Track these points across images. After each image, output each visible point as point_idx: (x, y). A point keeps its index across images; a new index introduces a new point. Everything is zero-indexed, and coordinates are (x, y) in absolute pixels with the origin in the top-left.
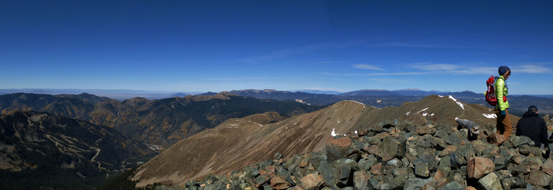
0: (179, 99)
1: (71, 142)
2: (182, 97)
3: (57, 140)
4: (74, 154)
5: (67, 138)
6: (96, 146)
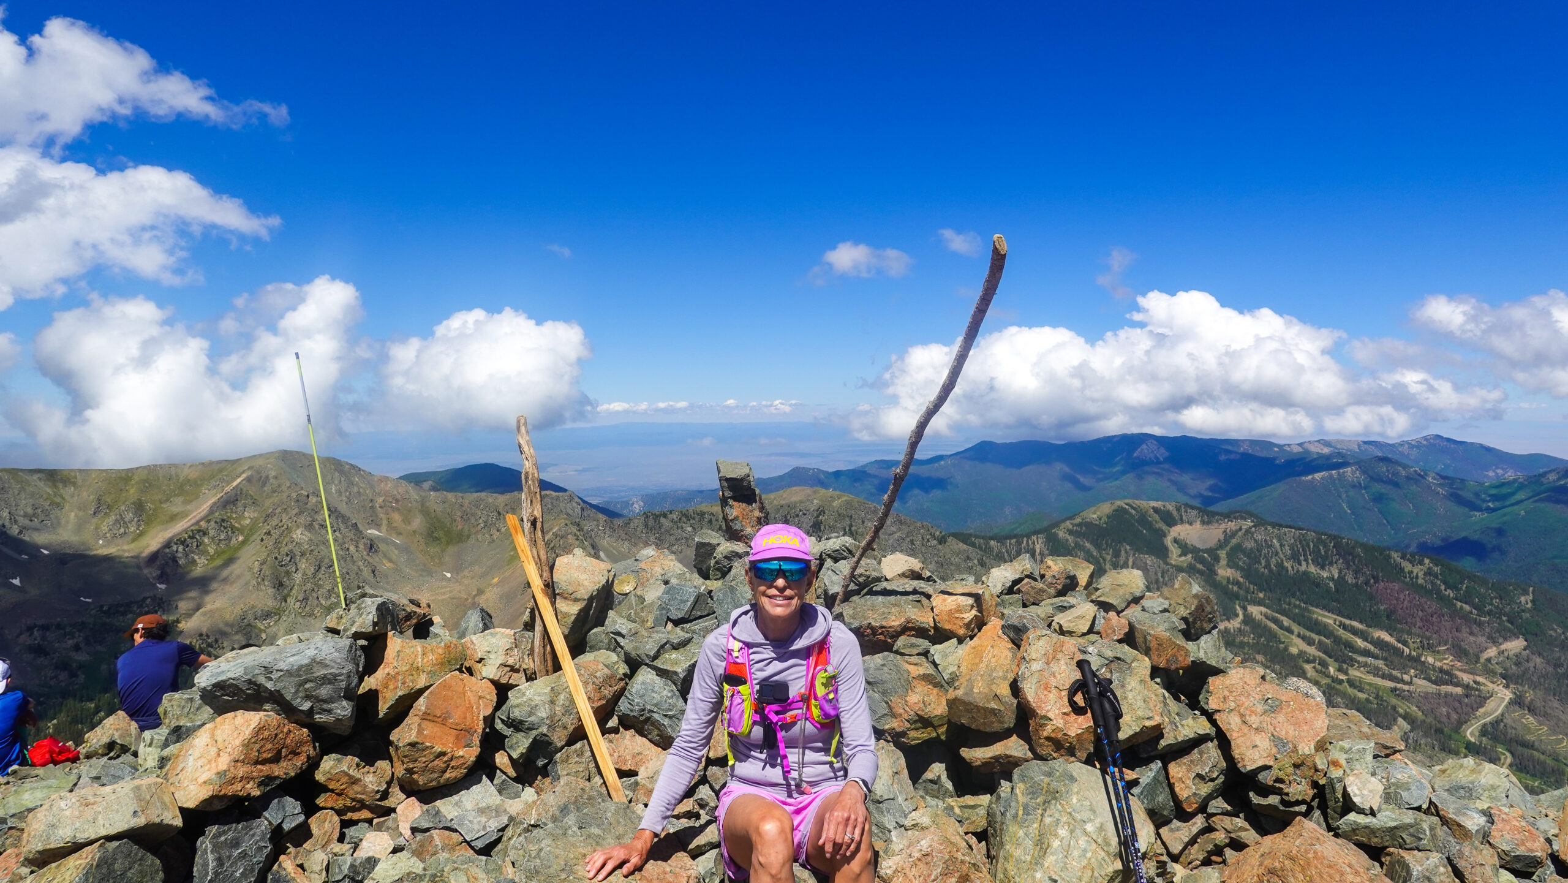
1: (1360, 643)
3: (1296, 628)
4: (1377, 697)
5: (1345, 627)
6: (1489, 672)
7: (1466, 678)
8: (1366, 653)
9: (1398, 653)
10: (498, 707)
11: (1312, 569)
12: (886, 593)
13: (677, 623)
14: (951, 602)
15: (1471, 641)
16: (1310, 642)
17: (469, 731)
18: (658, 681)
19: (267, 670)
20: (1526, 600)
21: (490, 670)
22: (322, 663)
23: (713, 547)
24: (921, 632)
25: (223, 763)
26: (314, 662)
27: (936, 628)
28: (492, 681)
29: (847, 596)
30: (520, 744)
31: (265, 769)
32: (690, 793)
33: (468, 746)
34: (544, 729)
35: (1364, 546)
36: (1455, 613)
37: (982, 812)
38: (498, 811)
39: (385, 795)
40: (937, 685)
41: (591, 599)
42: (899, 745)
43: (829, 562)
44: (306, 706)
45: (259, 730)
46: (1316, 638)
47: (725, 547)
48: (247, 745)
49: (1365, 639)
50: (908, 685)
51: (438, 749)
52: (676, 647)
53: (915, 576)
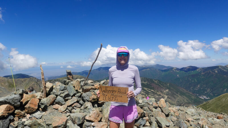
0: (222, 67)
1: (150, 92)
2: (224, 66)
5: (148, 90)
6: (165, 94)
7: (162, 95)
8: (151, 93)
9: (154, 92)
10: (39, 102)
11: (144, 82)
12: (89, 85)
13: (62, 90)
14: (96, 85)
15: (162, 90)
16: (144, 92)
17: (36, 105)
18: (61, 98)
19: (7, 99)
20: (168, 85)
21: (38, 97)
22: (15, 98)
23: (66, 81)
24: (93, 89)
25: (2, 111)
26: (14, 98)
27: (95, 88)
28: (39, 99)
29: (84, 86)
30: (43, 106)
31: (8, 112)
32: (65, 110)
33: (36, 107)
34: (46, 104)
35: (150, 79)
36: (160, 87)
37: (101, 109)
38: (41, 114)
39: (25, 114)
40: (95, 95)
41: (51, 88)
42: (91, 102)
43: (81, 82)
44: (13, 103)
45: (7, 107)
46: (145, 91)
47: (68, 81)
48: (5, 109)
49: (150, 91)
50: (92, 95)
51: (32, 107)
52: (62, 93)
53: (92, 83)
